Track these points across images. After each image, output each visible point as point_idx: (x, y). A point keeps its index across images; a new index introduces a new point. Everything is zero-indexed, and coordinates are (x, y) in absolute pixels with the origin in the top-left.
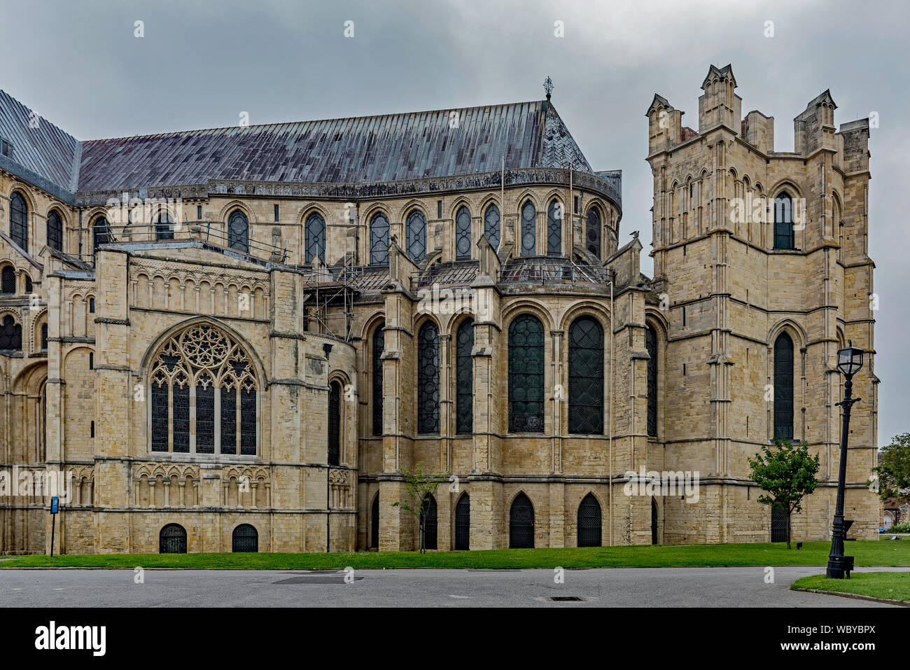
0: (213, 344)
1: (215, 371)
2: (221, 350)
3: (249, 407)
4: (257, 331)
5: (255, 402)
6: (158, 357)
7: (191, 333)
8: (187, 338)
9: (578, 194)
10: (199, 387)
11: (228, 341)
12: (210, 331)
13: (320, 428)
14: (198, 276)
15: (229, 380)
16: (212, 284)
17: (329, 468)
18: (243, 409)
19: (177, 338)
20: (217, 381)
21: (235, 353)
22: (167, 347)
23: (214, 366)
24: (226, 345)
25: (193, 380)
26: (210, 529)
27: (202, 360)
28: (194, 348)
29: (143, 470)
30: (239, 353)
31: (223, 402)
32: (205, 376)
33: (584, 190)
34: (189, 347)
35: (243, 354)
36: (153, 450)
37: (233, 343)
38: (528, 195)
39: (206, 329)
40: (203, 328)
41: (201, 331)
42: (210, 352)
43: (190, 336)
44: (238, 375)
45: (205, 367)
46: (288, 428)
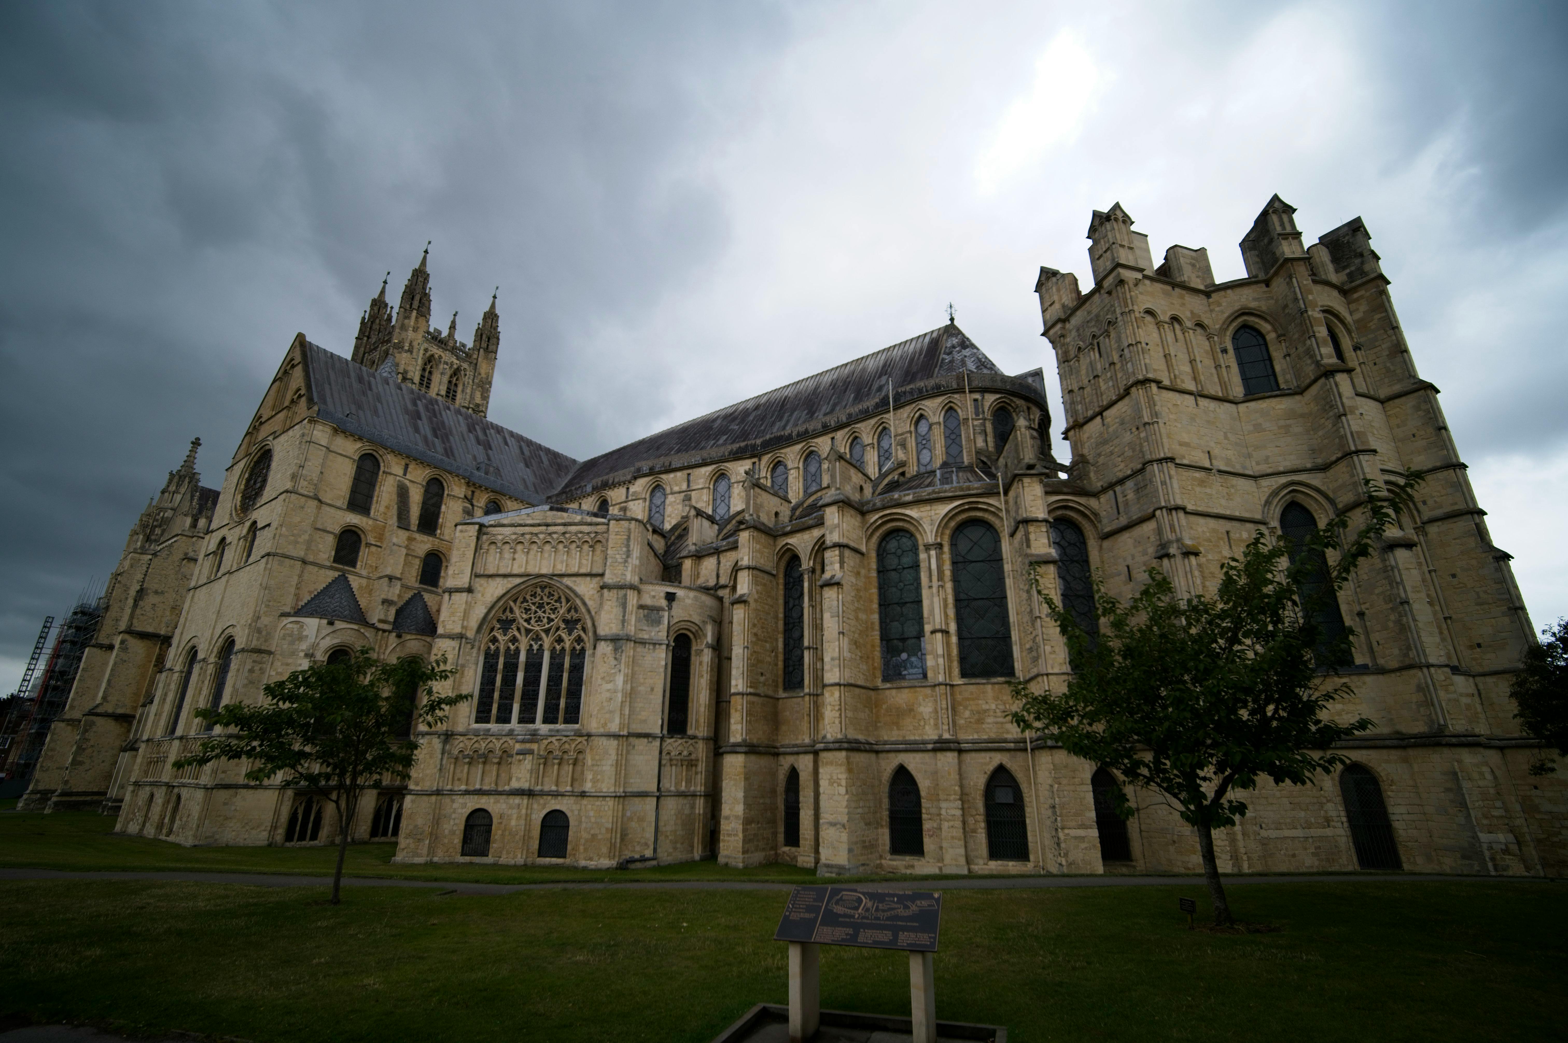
0: (548, 604)
1: (547, 631)
2: (556, 608)
3: (577, 669)
4: (592, 586)
5: (583, 663)
6: (495, 622)
7: (529, 594)
8: (525, 600)
9: (977, 396)
10: (530, 650)
11: (563, 600)
12: (547, 591)
13: (652, 689)
14: (541, 536)
15: (560, 640)
16: (554, 543)
17: (662, 739)
18: (570, 672)
19: (515, 601)
20: (547, 642)
21: (569, 611)
22: (504, 611)
23: (547, 626)
24: (561, 603)
25: (524, 644)
26: (515, 816)
27: (537, 621)
28: (530, 610)
29: (461, 745)
30: (573, 611)
31: (551, 664)
32: (537, 638)
33: (984, 390)
34: (525, 609)
35: (576, 611)
36: (477, 722)
37: (568, 601)
38: (920, 409)
39: (543, 588)
40: (541, 587)
41: (539, 590)
42: (544, 612)
43: (528, 597)
44: (570, 635)
45: (538, 628)
46: (608, 690)
